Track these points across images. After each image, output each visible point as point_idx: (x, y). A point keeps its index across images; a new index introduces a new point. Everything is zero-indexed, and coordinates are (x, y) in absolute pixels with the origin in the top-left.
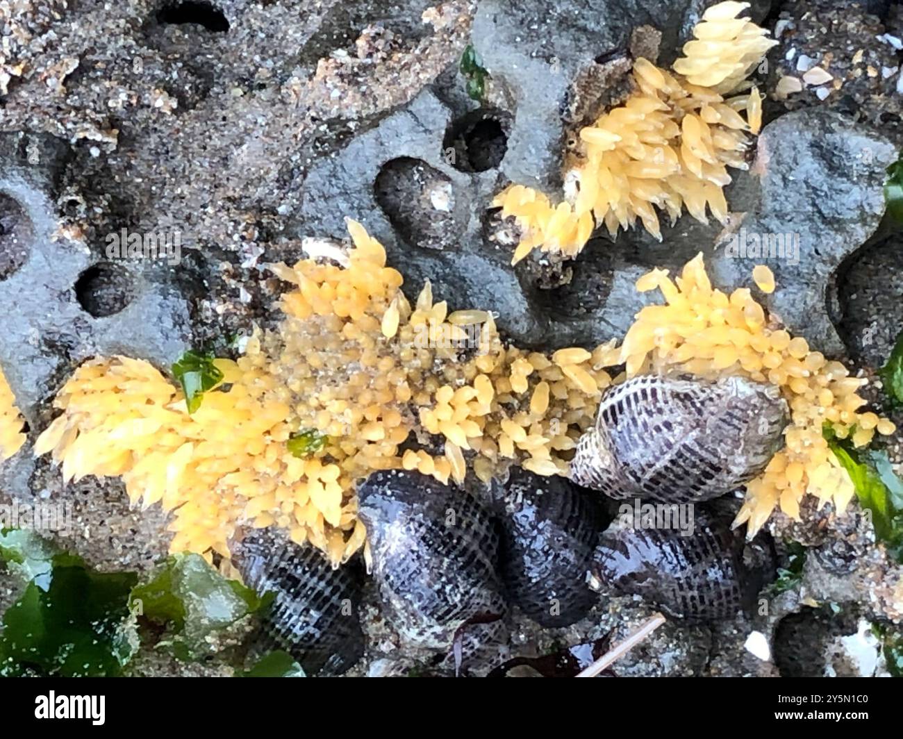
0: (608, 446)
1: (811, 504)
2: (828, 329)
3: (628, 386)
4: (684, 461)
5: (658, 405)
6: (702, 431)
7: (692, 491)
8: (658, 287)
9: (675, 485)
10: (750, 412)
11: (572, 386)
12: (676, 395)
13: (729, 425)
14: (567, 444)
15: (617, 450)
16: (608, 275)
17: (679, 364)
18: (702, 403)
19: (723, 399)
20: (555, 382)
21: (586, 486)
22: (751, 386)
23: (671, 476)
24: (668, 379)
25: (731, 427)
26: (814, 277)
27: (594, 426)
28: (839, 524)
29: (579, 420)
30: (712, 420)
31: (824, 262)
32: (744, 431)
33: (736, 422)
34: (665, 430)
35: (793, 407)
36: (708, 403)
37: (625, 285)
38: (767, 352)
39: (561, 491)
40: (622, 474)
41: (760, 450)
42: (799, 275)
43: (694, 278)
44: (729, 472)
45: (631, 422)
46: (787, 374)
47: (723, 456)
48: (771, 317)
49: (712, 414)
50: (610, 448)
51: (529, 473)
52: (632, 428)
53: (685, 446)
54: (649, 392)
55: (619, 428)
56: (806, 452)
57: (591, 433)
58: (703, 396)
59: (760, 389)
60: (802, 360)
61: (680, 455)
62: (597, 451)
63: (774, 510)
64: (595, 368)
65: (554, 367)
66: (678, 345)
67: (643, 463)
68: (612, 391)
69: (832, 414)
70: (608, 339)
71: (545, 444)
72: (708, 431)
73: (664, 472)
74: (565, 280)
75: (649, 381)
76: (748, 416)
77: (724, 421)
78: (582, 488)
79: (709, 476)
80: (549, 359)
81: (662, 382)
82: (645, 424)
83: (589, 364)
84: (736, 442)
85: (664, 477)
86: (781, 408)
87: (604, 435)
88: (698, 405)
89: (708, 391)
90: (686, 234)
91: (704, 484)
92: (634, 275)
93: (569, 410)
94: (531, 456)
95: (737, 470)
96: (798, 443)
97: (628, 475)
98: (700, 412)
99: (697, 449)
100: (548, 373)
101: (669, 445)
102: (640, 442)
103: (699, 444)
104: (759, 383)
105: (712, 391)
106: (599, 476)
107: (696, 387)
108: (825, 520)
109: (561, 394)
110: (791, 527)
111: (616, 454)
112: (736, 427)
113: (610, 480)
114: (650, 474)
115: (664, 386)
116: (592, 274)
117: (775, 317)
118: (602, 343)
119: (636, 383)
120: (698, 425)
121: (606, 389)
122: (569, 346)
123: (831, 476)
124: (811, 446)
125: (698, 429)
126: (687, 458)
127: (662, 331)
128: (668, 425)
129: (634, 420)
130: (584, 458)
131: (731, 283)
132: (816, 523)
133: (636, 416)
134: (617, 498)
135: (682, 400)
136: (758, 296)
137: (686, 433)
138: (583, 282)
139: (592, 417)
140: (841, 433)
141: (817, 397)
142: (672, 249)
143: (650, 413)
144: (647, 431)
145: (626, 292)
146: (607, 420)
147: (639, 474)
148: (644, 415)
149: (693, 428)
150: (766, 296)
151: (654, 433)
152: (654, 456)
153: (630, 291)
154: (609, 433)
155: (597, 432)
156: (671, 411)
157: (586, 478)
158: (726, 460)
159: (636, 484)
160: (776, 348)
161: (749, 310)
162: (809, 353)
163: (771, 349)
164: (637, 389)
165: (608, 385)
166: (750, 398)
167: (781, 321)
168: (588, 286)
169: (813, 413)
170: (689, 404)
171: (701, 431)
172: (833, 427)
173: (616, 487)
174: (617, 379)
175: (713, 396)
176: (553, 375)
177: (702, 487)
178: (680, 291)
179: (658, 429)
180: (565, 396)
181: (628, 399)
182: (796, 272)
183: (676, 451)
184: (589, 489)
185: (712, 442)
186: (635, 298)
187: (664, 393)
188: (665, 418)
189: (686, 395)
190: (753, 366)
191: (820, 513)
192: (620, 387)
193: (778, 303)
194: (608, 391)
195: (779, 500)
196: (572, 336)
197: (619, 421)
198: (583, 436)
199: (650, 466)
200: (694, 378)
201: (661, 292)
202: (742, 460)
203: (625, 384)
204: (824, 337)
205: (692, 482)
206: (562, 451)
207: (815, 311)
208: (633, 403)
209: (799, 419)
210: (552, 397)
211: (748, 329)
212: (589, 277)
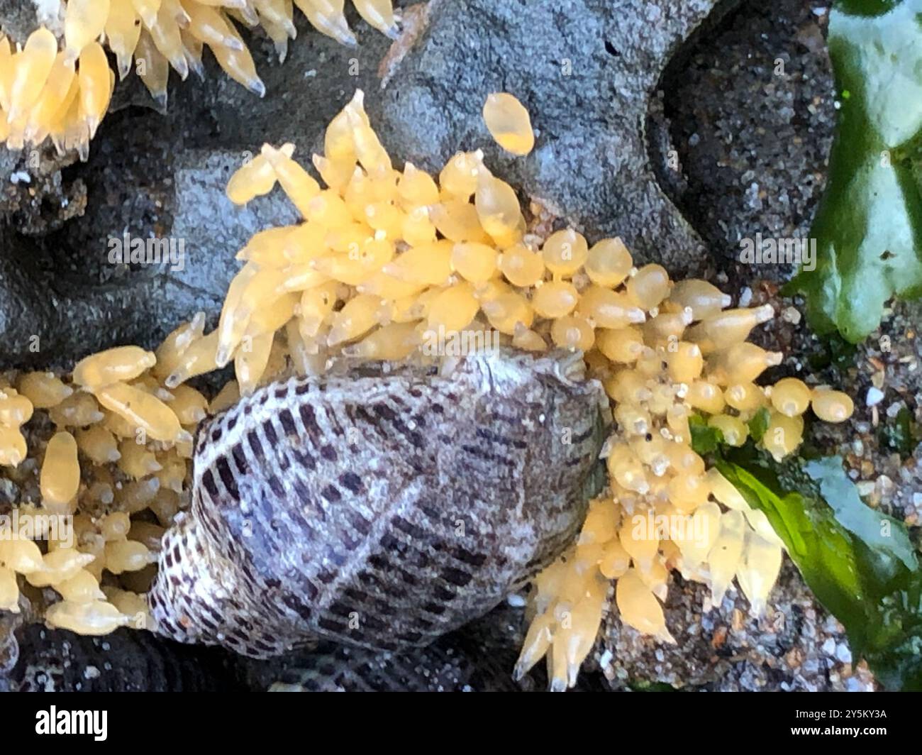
0: (225, 550)
1: (687, 600)
2: (664, 214)
3: (248, 410)
4: (401, 556)
5: (323, 441)
6: (430, 483)
7: (426, 615)
8: (277, 185)
9: (386, 609)
10: (527, 422)
11: (124, 431)
12: (358, 413)
13: (486, 457)
14: (136, 558)
15: (249, 556)
16: (161, 187)
17: (349, 344)
18: (420, 420)
19: (464, 403)
20: (86, 428)
21: (192, 641)
22: (521, 364)
23: (378, 593)
24: (333, 380)
25: (490, 463)
26: (615, 104)
27: (186, 509)
28: (756, 634)
29: (155, 502)
30: (447, 455)
31: (629, 67)
32: (521, 466)
33: (500, 449)
34: (347, 493)
35: (616, 397)
36: (431, 416)
37: (204, 198)
38: (539, 284)
39: (139, 661)
40: (265, 604)
41: (560, 501)
42: (580, 104)
43: (353, 152)
44: (502, 561)
45: (267, 487)
46: (593, 325)
47: (484, 529)
48: (534, 208)
49: (447, 440)
50: (232, 553)
51: (63, 634)
52: (274, 501)
53: (396, 521)
54: (296, 414)
55: (244, 506)
56: (659, 488)
57: (183, 524)
58: (417, 404)
59: (543, 366)
60: (620, 288)
61: (389, 542)
62: (201, 563)
63: (604, 624)
64: (169, 384)
65: (80, 395)
66: (340, 305)
67: (309, 573)
68: (214, 427)
69: (708, 395)
70: (185, 318)
71: (87, 567)
72: (443, 480)
73: (359, 585)
74: (73, 207)
75: (292, 392)
76: (525, 432)
77: (472, 450)
78: (184, 646)
79: (459, 578)
80: (66, 380)
81: (322, 388)
82: (301, 489)
83: (152, 379)
84: (507, 494)
85: (362, 596)
86: (592, 401)
87: (211, 526)
88: (412, 425)
89: (427, 391)
90: (313, 73)
91: (451, 596)
92: (218, 173)
93: (126, 482)
94: (60, 598)
95: (516, 554)
96: (639, 471)
97: (281, 606)
98: (417, 440)
99: (426, 522)
100: (68, 412)
101: (363, 526)
102: (297, 529)
103: (427, 511)
104: (538, 355)
105: (436, 389)
106: (216, 616)
107: (397, 386)
108: (723, 630)
109: (103, 452)
110: (648, 657)
111: (246, 566)
112: (503, 460)
113: (242, 622)
114: (329, 595)
115: (328, 396)
116: (130, 190)
117: (545, 206)
118: (176, 327)
119: (263, 400)
120: (419, 470)
121: (201, 425)
122: (103, 348)
123: (724, 532)
124: (670, 474)
125: (421, 478)
126: (406, 549)
127: (302, 279)
128: (352, 481)
129: (274, 482)
130: (176, 582)
131: (435, 148)
132: (705, 638)
133: (278, 473)
134: (263, 656)
135: (371, 421)
136: (500, 166)
137: (394, 491)
138: (112, 209)
139: (179, 490)
140: (734, 435)
141: (665, 365)
142: (289, 108)
143: (307, 462)
144: (307, 502)
145: (206, 212)
146: (213, 491)
147: (305, 600)
148: (296, 468)
149: (408, 478)
150: (514, 163)
151: (325, 504)
152: (332, 555)
153: (215, 208)
154: (224, 520)
155: (197, 520)
156: (354, 449)
157: (189, 625)
158: (492, 537)
159: (301, 622)
160: (559, 272)
161: (485, 199)
162: (634, 272)
163: (548, 278)
164: (268, 411)
165: (202, 416)
166: (525, 389)
167: (557, 212)
168: (125, 217)
169: (662, 401)
170: (390, 427)
171: (427, 481)
172: (712, 423)
173: (256, 634)
174: (219, 400)
175: (440, 399)
176: (81, 415)
177: (449, 604)
178: (324, 186)
179: (332, 494)
180: (114, 455)
181: (252, 436)
182: (573, 100)
183: (378, 536)
184: (199, 646)
185: (457, 501)
186: (231, 221)
187: (330, 411)
188: (343, 465)
189: (381, 409)
190: (513, 318)
191: (710, 617)
192: (231, 414)
193: (544, 174)
194: (206, 429)
195: (613, 599)
196: (108, 325)
197: (242, 490)
198: (168, 534)
199: (327, 577)
200: (386, 368)
201: (284, 197)
202: (526, 530)
203: (240, 407)
204: (656, 232)
205: (424, 597)
206: (126, 574)
207: (629, 178)
208: (266, 446)
209: (633, 420)
210: (84, 461)
211: (490, 242)
212: (124, 197)
